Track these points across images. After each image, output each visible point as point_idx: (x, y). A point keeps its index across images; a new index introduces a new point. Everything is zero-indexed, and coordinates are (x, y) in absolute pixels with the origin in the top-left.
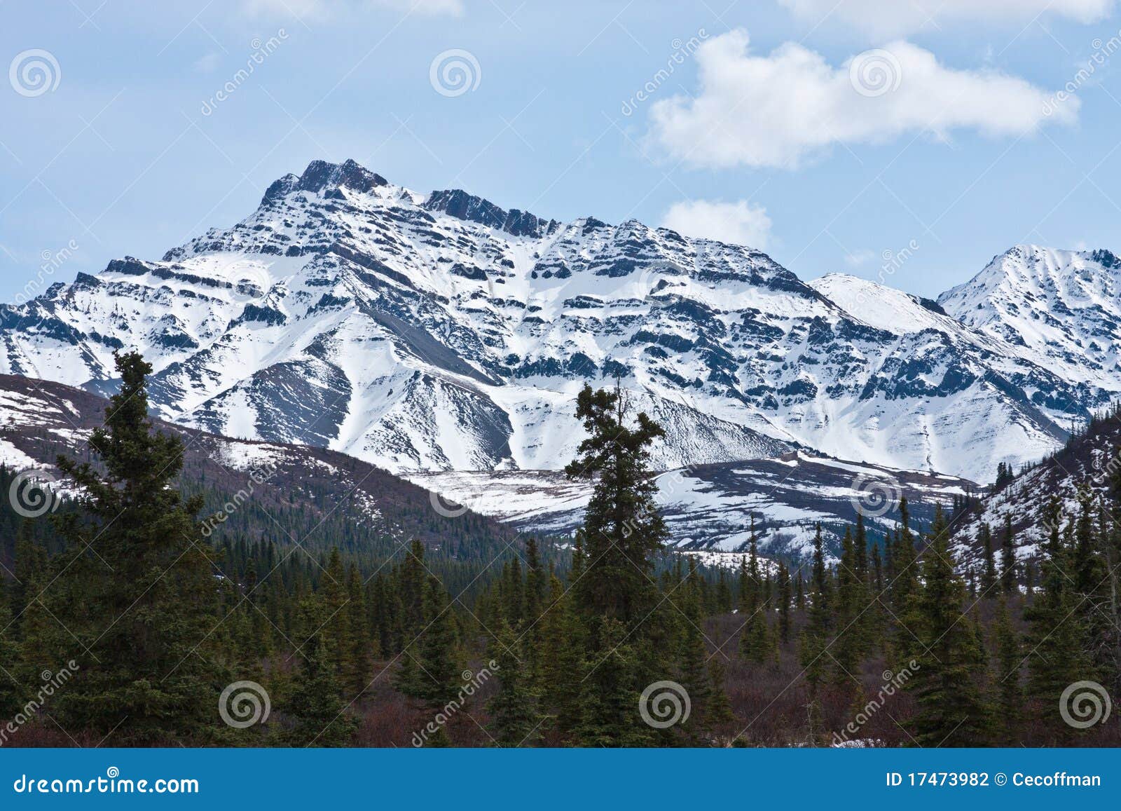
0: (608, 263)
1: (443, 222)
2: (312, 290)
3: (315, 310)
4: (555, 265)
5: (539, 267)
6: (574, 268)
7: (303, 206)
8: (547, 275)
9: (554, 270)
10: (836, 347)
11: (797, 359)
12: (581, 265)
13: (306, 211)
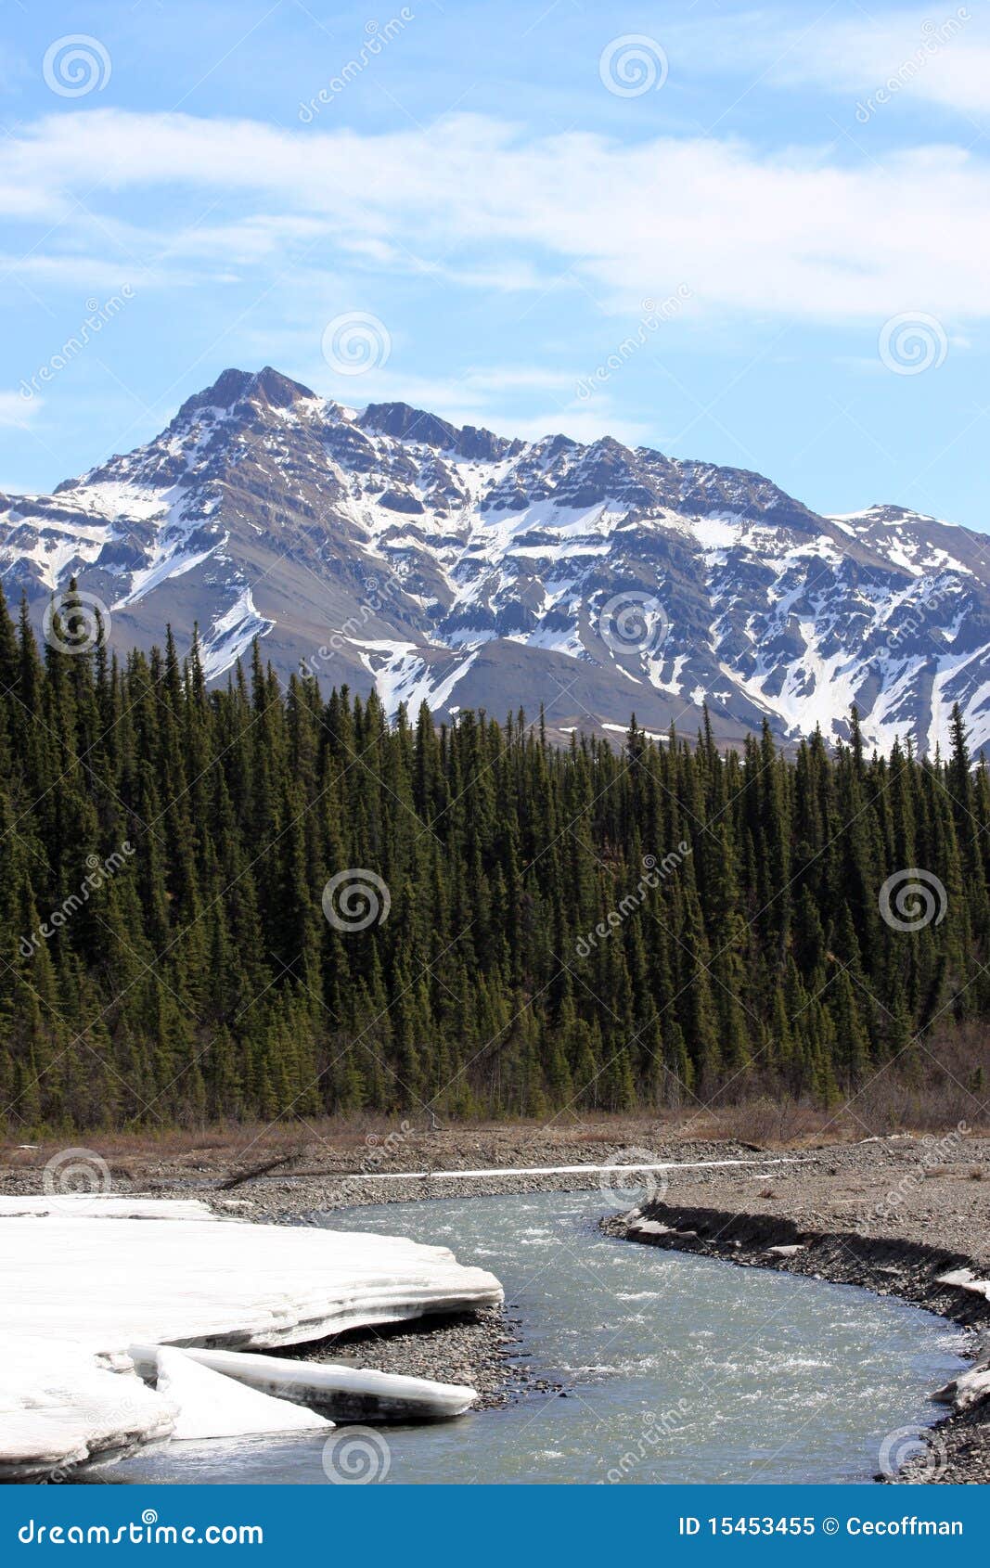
0: (572, 491)
1: (377, 441)
2: (186, 524)
3: (184, 550)
4: (510, 494)
5: (491, 496)
6: (532, 497)
7: (208, 425)
8: (499, 507)
9: (510, 500)
10: (838, 592)
11: (787, 609)
12: (541, 492)
13: (211, 431)
